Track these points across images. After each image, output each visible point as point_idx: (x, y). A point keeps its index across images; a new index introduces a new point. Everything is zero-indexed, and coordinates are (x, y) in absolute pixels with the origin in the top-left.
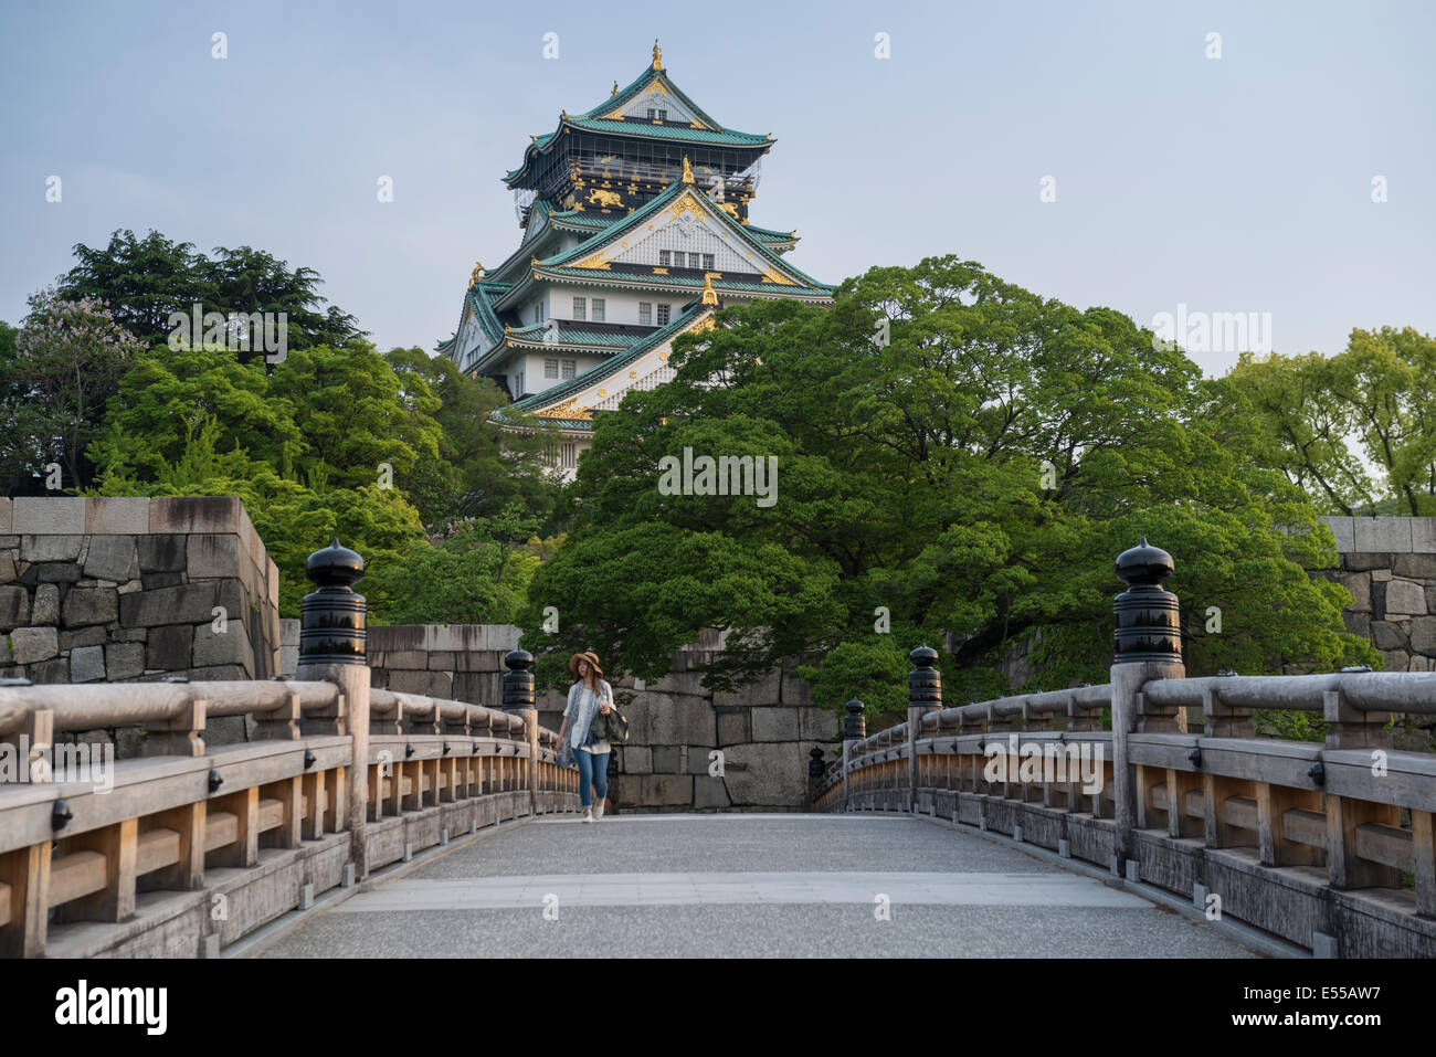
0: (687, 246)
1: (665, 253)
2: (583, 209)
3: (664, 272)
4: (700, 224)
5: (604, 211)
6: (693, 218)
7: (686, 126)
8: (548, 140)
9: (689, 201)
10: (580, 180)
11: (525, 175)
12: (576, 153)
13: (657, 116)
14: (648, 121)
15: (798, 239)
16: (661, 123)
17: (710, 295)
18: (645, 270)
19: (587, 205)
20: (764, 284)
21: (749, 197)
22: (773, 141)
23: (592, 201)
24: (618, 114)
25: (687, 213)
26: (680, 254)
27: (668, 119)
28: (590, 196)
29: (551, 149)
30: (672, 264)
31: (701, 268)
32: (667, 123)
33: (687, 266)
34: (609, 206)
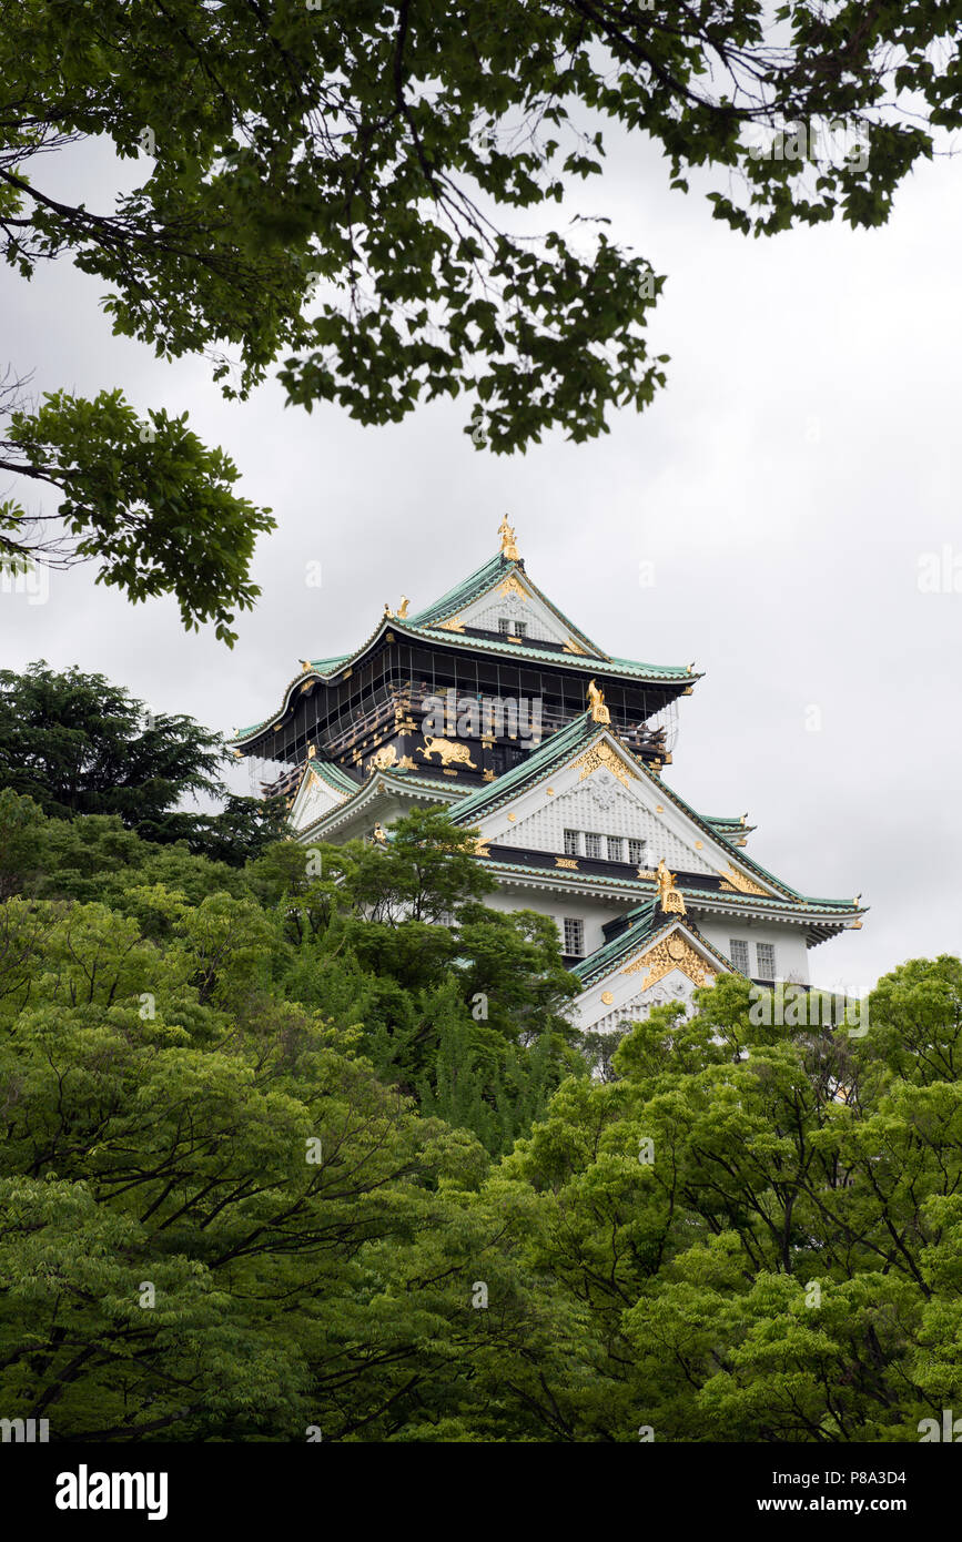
0: (605, 825)
1: (570, 834)
2: (414, 767)
3: (572, 864)
4: (622, 790)
5: (446, 772)
6: (612, 780)
7: (558, 648)
8: (336, 665)
9: (605, 752)
10: (409, 719)
11: (277, 728)
12: (406, 675)
13: (512, 630)
14: (501, 637)
15: (751, 829)
16: (519, 641)
17: (673, 897)
18: (544, 859)
19: (419, 760)
20: (724, 892)
21: (663, 763)
22: (698, 676)
23: (427, 755)
24: (455, 623)
25: (603, 770)
26: (593, 837)
27: (530, 634)
28: (424, 747)
29: (348, 675)
30: (583, 852)
31: (626, 860)
32: (528, 643)
33: (604, 856)
34: (453, 766)
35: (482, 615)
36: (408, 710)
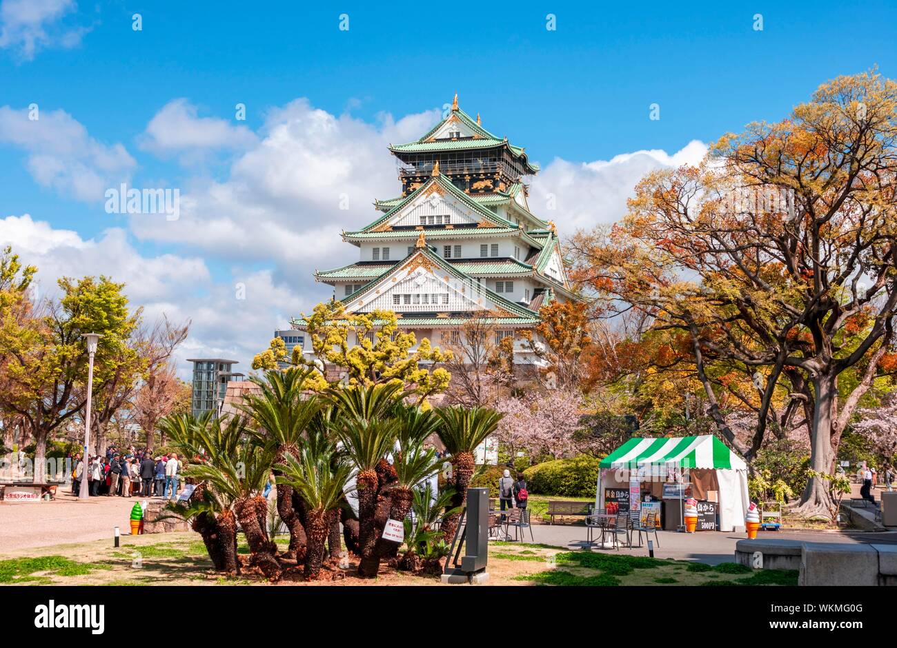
35: (443, 133)
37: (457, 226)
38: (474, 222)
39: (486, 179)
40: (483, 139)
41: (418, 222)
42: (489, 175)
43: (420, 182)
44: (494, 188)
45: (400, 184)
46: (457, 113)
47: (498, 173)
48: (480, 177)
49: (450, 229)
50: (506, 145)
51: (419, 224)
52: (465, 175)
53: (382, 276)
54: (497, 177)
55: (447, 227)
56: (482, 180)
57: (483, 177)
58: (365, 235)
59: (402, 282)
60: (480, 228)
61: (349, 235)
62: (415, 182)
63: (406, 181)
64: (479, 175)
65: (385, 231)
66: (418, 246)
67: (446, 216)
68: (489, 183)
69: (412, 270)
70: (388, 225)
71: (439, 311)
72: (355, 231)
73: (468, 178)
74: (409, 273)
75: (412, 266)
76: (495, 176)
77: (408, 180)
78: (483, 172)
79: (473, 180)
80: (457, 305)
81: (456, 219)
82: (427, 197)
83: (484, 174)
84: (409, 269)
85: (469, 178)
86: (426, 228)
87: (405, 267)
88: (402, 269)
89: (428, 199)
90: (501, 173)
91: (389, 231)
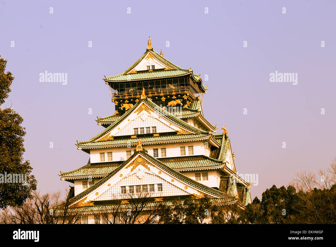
35: (142, 66)
36: (115, 99)
37: (162, 135)
38: (174, 131)
39: (177, 99)
40: (173, 70)
41: (131, 133)
42: (179, 96)
43: (128, 103)
44: (183, 106)
45: (114, 105)
46: (152, 52)
47: (186, 94)
48: (173, 98)
49: (157, 137)
50: (191, 74)
51: (133, 134)
52: (162, 97)
53: (111, 173)
54: (185, 97)
55: (155, 135)
56: (174, 100)
57: (174, 97)
58: (94, 144)
59: (127, 177)
60: (179, 135)
61: (82, 145)
62: (125, 103)
63: (117, 103)
64: (172, 96)
65: (108, 141)
66: (137, 150)
67: (153, 127)
68: (179, 101)
69: (134, 168)
70: (110, 135)
71: (156, 196)
72: (85, 142)
73: (163, 99)
74: (132, 170)
75: (134, 165)
76: (184, 97)
77: (119, 102)
78: (174, 93)
79: (168, 100)
80: (168, 191)
81: (161, 129)
82: (138, 114)
83: (176, 95)
84: (131, 167)
85: (165, 98)
86: (139, 136)
87: (129, 166)
88: (127, 168)
89: (139, 115)
90: (188, 94)
91: (112, 140)
